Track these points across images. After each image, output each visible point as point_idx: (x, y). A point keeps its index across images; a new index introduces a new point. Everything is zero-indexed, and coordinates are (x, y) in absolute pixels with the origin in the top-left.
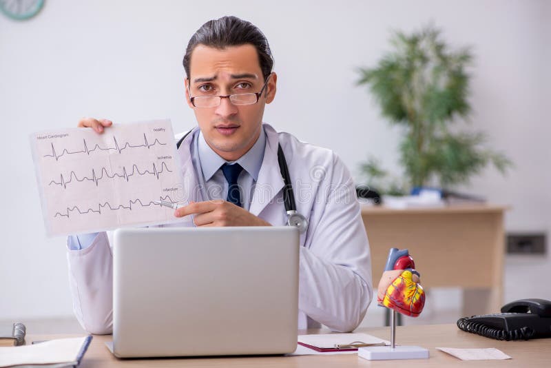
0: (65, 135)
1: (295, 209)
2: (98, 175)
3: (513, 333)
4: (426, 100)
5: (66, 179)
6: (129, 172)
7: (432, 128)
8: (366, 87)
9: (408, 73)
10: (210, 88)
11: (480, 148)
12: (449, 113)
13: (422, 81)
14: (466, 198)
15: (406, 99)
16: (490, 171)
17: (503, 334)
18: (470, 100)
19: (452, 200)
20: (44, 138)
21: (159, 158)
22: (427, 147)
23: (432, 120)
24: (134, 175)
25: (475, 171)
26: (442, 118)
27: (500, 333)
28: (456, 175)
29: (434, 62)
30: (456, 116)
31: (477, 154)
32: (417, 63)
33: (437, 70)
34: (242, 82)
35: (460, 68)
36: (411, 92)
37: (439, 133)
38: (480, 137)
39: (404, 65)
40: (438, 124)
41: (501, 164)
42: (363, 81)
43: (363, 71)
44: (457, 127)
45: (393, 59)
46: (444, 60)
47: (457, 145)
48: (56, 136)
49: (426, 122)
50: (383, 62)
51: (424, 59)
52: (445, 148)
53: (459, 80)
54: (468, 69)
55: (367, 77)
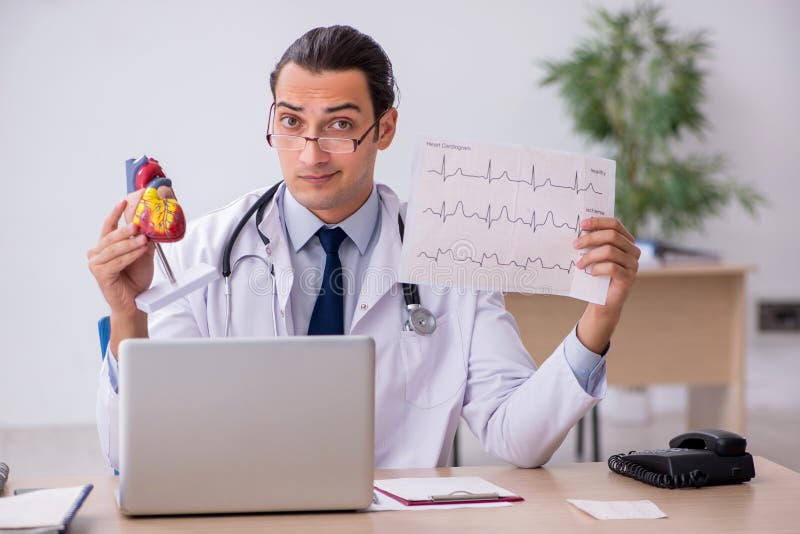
1: (419, 303)
3: (679, 478)
4: (641, 107)
7: (648, 149)
8: (555, 88)
9: (615, 68)
10: (297, 123)
11: (718, 179)
12: (674, 127)
13: (634, 80)
14: (691, 253)
15: (611, 107)
16: (733, 213)
17: (665, 480)
18: (703, 107)
19: (670, 257)
22: (642, 177)
23: (649, 135)
25: (712, 211)
26: (664, 134)
27: (662, 478)
28: (684, 217)
29: (652, 52)
30: (684, 130)
31: (713, 187)
32: (627, 55)
33: (657, 64)
34: (339, 118)
35: (690, 61)
36: (618, 95)
37: (658, 157)
38: (718, 162)
39: (607, 56)
40: (658, 141)
41: (749, 201)
42: (549, 81)
43: (550, 66)
44: (684, 147)
45: (594, 49)
46: (667, 49)
47: (685, 175)
49: (641, 139)
50: (578, 52)
51: (638, 50)
52: (668, 180)
53: (689, 80)
54: (701, 63)
55: (556, 73)
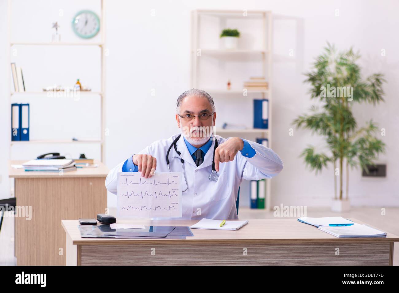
20: (123, 175)
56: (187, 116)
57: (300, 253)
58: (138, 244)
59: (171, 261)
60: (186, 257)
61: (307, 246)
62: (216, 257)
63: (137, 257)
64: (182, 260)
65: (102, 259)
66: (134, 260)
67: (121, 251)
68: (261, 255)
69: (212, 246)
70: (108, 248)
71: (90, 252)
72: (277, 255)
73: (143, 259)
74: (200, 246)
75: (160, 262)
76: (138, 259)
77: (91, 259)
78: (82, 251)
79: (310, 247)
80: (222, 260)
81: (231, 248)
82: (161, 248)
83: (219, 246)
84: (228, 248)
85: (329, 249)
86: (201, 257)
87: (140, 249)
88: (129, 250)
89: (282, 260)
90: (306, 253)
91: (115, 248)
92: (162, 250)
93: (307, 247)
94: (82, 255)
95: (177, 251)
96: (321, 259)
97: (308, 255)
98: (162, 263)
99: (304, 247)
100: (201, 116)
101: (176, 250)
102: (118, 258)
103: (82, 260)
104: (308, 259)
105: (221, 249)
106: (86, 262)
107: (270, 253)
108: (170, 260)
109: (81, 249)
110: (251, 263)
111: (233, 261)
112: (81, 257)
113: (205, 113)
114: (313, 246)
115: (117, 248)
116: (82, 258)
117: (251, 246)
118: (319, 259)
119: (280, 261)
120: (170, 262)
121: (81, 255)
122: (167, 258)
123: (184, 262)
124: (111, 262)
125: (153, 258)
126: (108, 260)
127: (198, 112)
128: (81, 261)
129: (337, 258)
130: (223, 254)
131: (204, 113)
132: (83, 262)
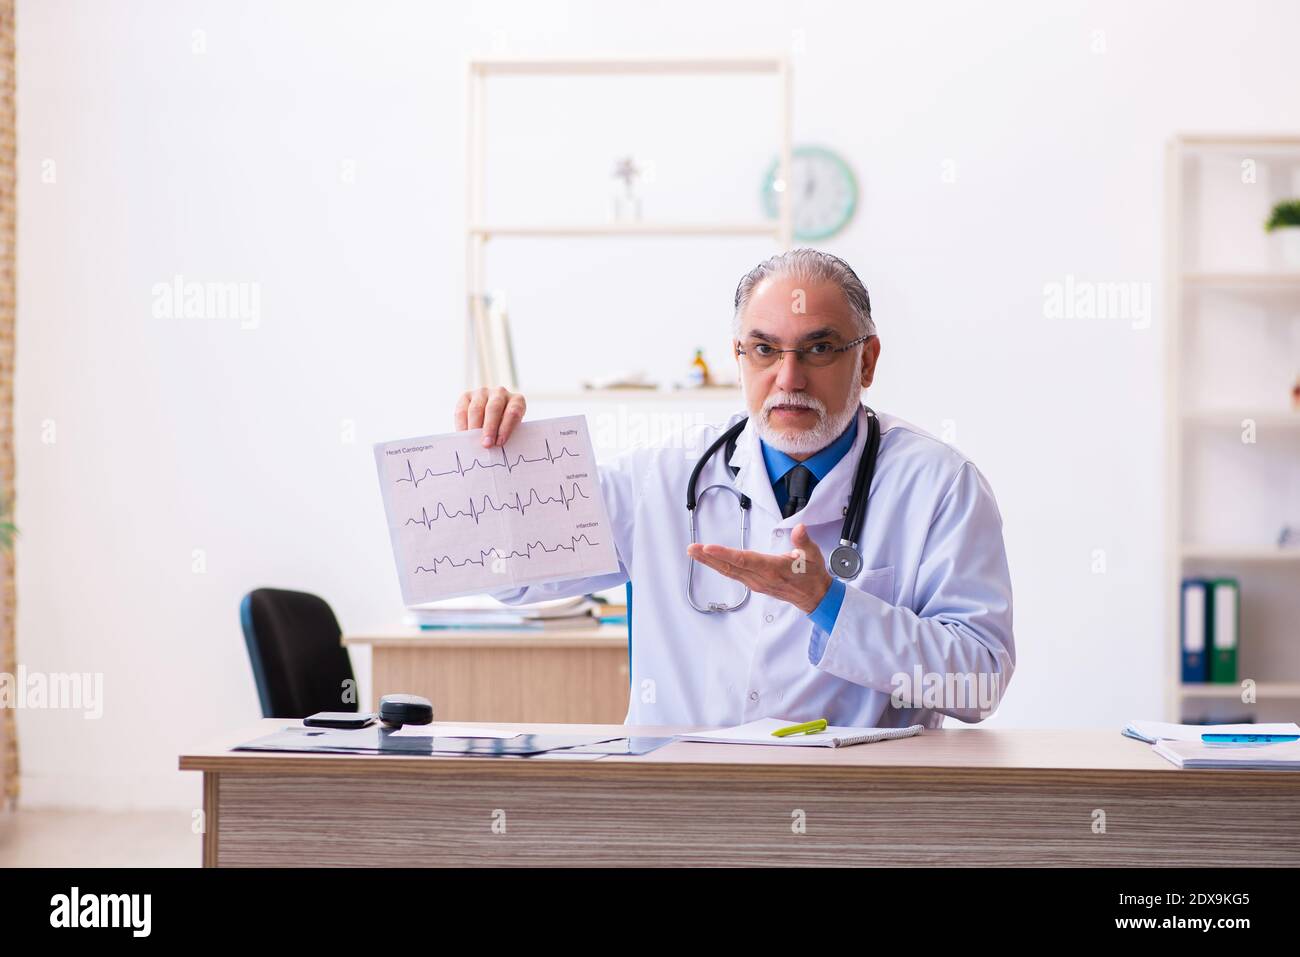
0: (427, 448)
2: (478, 508)
5: (431, 515)
6: (524, 501)
20: (396, 452)
21: (568, 477)
24: (531, 506)
48: (415, 449)
56: (759, 348)
57: (1037, 824)
58: (428, 777)
59: (546, 842)
60: (602, 830)
61: (1064, 800)
62: (715, 833)
63: (423, 825)
64: (587, 840)
65: (296, 830)
66: (409, 836)
67: (362, 802)
68: (884, 830)
69: (699, 788)
70: (315, 787)
71: (252, 802)
72: (943, 829)
73: (441, 831)
74: (655, 788)
75: (504, 846)
76: (423, 831)
77: (254, 828)
78: (221, 797)
79: (1075, 804)
80: (737, 842)
81: (769, 798)
82: (509, 794)
83: (726, 789)
84: (760, 798)
85: (1149, 812)
86: (656, 831)
87: (431, 795)
88: (394, 797)
89: (965, 848)
90: (1058, 825)
91: (340, 787)
92: (512, 799)
93: (1064, 804)
94: (221, 811)
95: (567, 806)
96: (1119, 850)
97: (1069, 832)
98: (514, 847)
99: (1050, 803)
100: (808, 351)
101: (565, 800)
102: (352, 824)
103: (221, 829)
104: (1066, 849)
105: (732, 801)
106: (233, 838)
107: (920, 823)
108: (542, 839)
109: (218, 791)
110: (848, 856)
111: (781, 850)
112: (217, 818)
113: (824, 340)
114: (1084, 801)
115: (346, 788)
116: (221, 821)
117: (848, 795)
118: (1111, 849)
119: (956, 852)
120: (544, 845)
121: (218, 813)
122: (532, 830)
123: (595, 847)
124: (324, 838)
125: (478, 829)
126: (313, 831)
127: (796, 338)
128: (217, 835)
129: (1179, 847)
130: (741, 821)
131: (819, 341)
132: (225, 838)
